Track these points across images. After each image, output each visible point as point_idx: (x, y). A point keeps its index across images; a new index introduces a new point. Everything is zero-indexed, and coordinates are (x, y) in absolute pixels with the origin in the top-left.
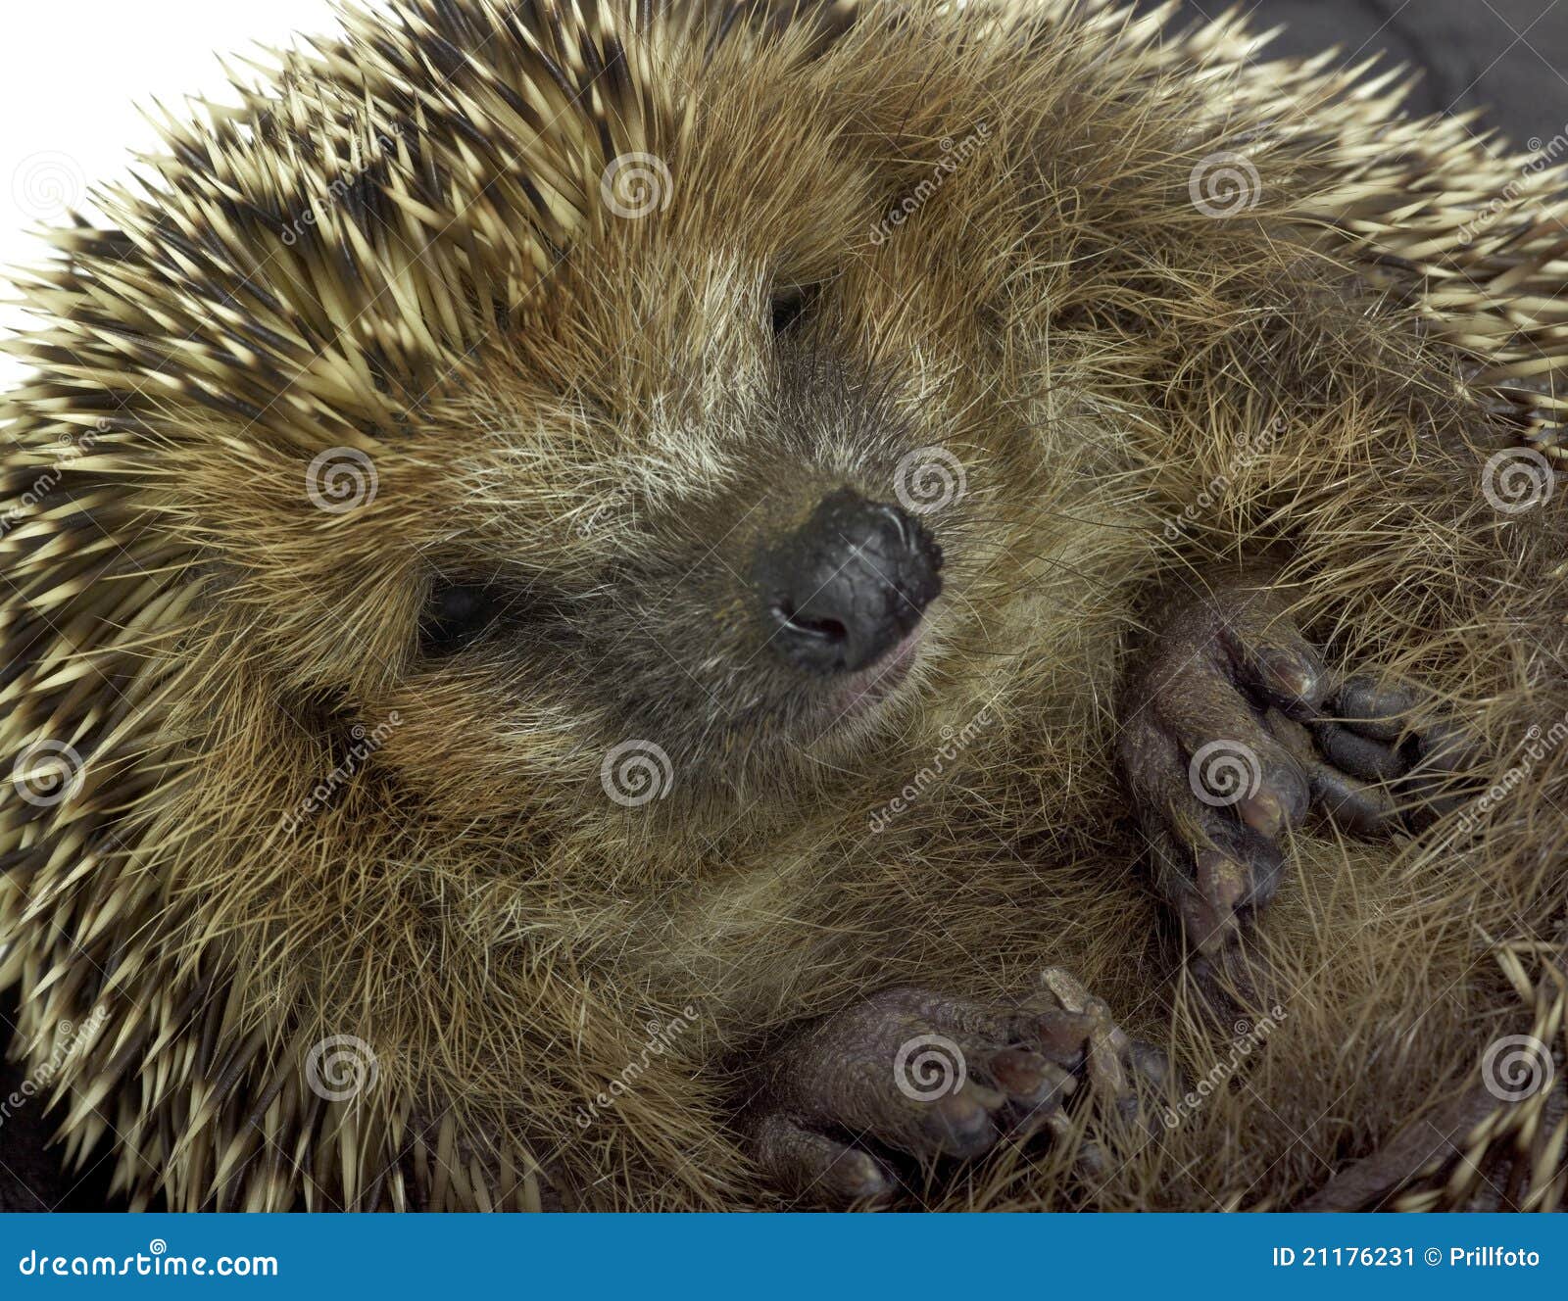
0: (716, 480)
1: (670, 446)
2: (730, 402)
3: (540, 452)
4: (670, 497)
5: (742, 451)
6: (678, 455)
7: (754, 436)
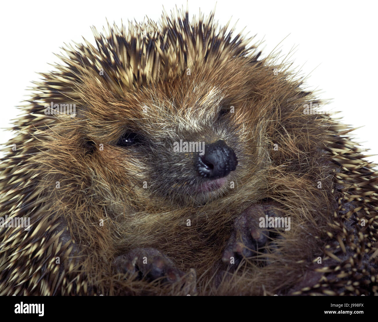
0: (195, 129)
1: (188, 118)
2: (204, 117)
3: (161, 109)
4: (184, 129)
5: (203, 126)
6: (189, 121)
7: (206, 124)
